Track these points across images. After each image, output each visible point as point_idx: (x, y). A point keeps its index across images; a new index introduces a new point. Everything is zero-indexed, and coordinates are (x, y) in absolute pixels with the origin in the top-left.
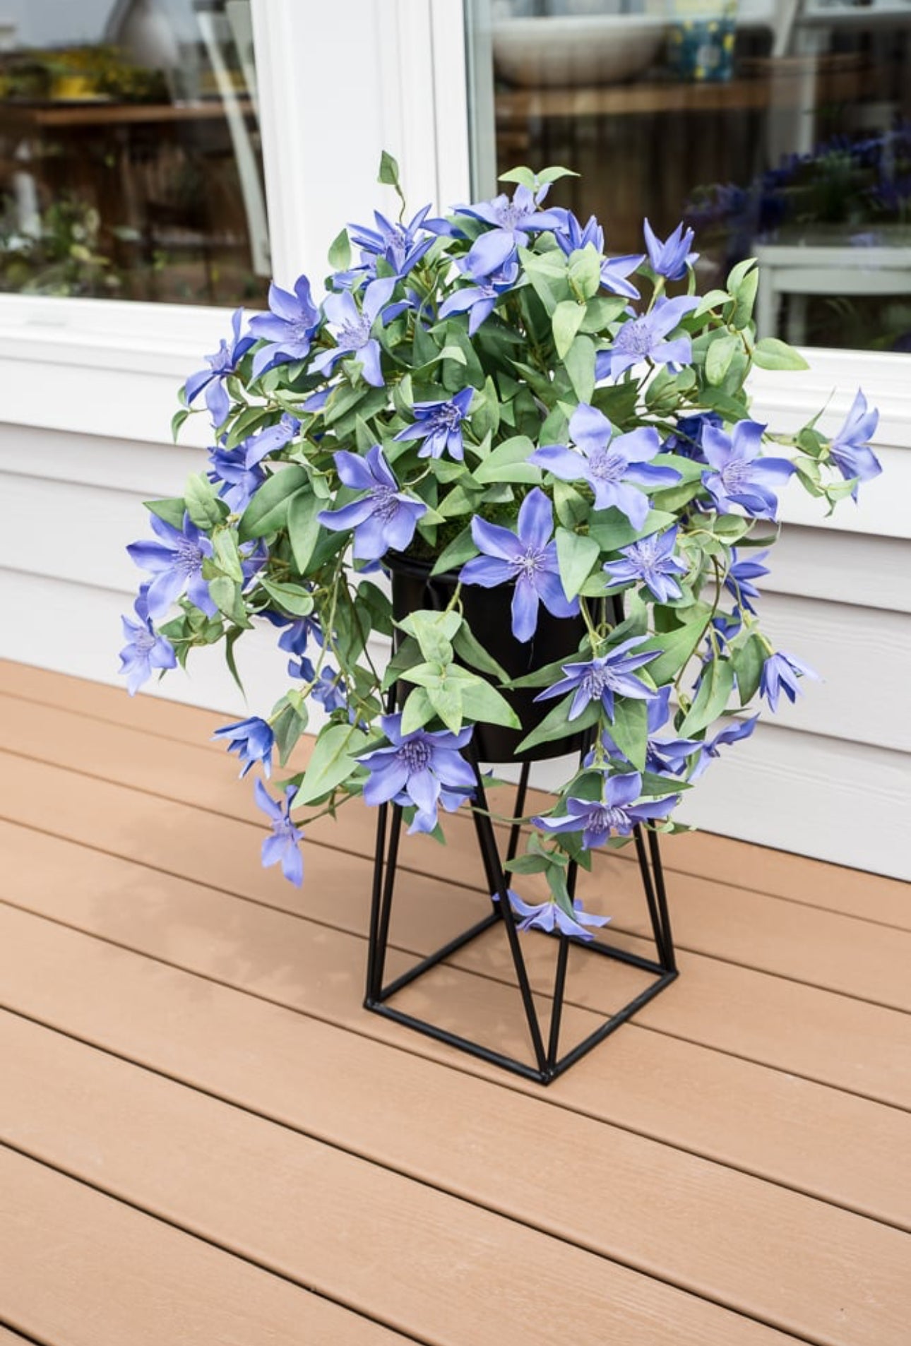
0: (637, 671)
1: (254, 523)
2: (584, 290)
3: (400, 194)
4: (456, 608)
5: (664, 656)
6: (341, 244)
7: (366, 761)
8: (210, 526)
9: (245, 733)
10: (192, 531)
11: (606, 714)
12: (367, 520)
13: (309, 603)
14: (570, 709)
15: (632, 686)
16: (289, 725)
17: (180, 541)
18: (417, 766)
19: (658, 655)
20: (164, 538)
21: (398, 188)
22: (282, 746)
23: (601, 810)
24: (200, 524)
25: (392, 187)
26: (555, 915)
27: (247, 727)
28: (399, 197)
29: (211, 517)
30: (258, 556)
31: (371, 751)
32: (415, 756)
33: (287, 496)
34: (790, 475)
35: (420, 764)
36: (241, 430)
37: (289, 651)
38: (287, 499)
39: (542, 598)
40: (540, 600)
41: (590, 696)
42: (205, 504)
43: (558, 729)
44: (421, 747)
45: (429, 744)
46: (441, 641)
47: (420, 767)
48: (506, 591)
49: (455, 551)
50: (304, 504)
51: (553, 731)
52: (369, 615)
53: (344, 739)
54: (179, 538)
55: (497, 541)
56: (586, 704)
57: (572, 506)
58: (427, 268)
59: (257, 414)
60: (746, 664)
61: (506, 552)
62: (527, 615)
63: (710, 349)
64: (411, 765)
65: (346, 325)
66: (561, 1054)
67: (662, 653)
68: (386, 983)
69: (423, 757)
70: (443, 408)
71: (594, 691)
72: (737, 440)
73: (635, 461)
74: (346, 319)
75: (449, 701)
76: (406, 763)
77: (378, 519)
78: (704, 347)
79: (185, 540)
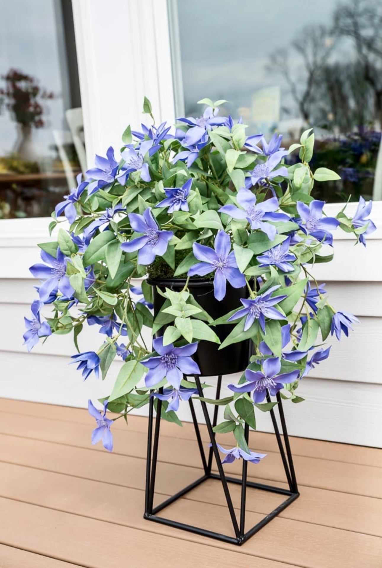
0: (274, 306)
1: (90, 257)
2: (238, 145)
3: (152, 117)
4: (187, 291)
5: (288, 299)
6: (127, 133)
7: (146, 362)
8: (70, 253)
9: (86, 357)
10: (62, 255)
11: (262, 330)
12: (143, 247)
13: (115, 301)
14: (244, 325)
15: (273, 313)
16: (106, 357)
17: (55, 263)
18: (171, 366)
19: (285, 298)
20: (47, 263)
21: (151, 115)
22: (103, 369)
23: (263, 378)
24: (65, 252)
25: (149, 114)
26: (239, 453)
27: (87, 355)
28: (152, 119)
29: (70, 249)
30: (91, 278)
31: (148, 358)
32: (170, 361)
33: (105, 245)
34: (337, 226)
35: (172, 365)
36: (81, 227)
37: (104, 334)
38: (105, 246)
39: (227, 279)
40: (227, 280)
41: (254, 317)
42: (67, 242)
43: (239, 336)
44: (172, 356)
45: (177, 355)
46: (181, 300)
47: (172, 366)
48: (210, 278)
49: (185, 266)
50: (113, 248)
51: (236, 338)
52: (142, 317)
53: (133, 368)
54: (55, 261)
55: (205, 254)
56: (252, 324)
57: (240, 233)
58: (165, 150)
59: (89, 220)
60: (324, 319)
61: (209, 259)
62: (221, 288)
63: (295, 172)
64: (168, 365)
65: (132, 159)
66: (246, 530)
67: (288, 297)
68: (155, 506)
69: (173, 361)
70: (178, 191)
71: (256, 314)
72: (312, 209)
73: (268, 211)
74: (132, 157)
75: (186, 327)
76: (165, 365)
77: (149, 245)
78: (292, 171)
79: (58, 263)
